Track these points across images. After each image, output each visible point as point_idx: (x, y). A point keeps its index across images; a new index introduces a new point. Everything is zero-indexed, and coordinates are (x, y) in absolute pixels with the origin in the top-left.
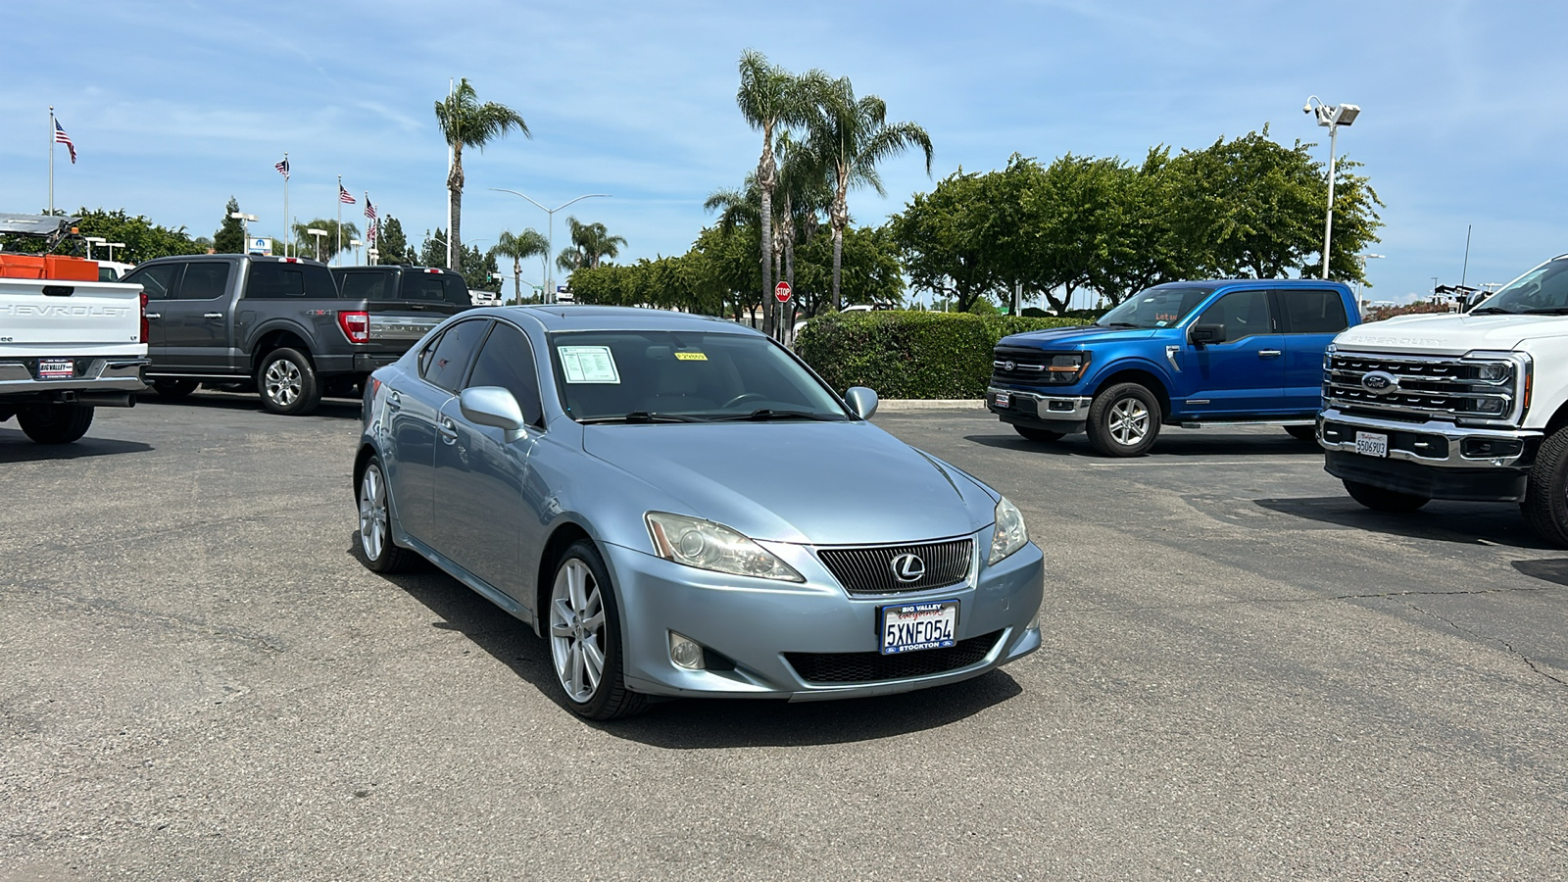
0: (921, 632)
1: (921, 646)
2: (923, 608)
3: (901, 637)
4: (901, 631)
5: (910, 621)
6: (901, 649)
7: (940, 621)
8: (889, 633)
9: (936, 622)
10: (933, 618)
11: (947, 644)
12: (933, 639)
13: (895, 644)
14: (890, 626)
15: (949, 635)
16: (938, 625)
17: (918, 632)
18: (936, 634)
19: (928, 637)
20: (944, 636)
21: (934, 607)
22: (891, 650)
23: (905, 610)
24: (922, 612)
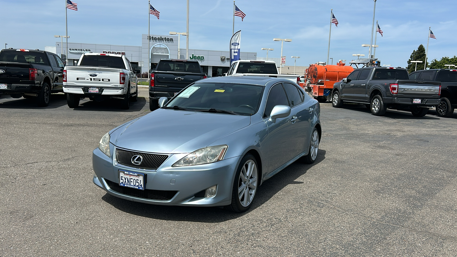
0: (132, 182)
1: (132, 187)
2: (131, 174)
3: (125, 181)
4: (125, 179)
5: (128, 177)
6: (125, 185)
7: (138, 180)
8: (122, 179)
9: (137, 180)
10: (136, 178)
11: (141, 188)
12: (136, 185)
13: (124, 183)
14: (121, 177)
15: (141, 186)
16: (138, 181)
17: (131, 182)
18: (137, 184)
19: (135, 184)
20: (140, 185)
21: (135, 174)
22: (122, 185)
23: (125, 172)
24: (132, 175)
